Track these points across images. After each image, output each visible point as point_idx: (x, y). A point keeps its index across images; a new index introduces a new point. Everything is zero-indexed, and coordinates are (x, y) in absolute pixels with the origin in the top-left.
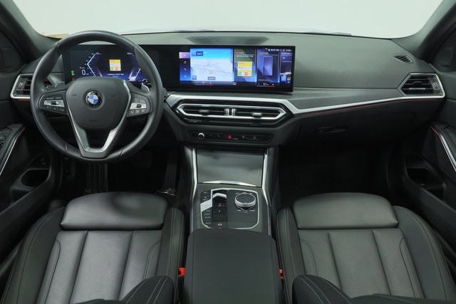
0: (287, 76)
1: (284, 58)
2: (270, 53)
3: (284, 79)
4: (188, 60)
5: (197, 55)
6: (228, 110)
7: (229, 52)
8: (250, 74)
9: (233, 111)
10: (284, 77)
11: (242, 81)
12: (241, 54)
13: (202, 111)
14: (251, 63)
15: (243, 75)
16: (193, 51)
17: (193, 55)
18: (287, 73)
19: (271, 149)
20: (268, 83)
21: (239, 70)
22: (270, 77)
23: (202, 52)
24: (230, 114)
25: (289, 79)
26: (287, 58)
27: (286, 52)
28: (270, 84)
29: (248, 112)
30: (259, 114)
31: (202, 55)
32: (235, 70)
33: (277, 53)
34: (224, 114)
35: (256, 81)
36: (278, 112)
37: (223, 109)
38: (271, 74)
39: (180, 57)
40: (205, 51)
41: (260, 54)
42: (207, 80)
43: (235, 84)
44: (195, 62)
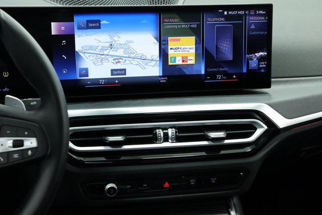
0: (260, 59)
1: (253, 27)
2: (228, 18)
3: (254, 64)
4: (71, 39)
5: (88, 27)
6: (160, 133)
7: (151, 18)
8: (192, 60)
9: (170, 132)
10: (254, 60)
11: (176, 73)
12: (175, 22)
13: (111, 139)
14: (192, 39)
15: (179, 62)
16: (79, 19)
17: (80, 28)
18: (258, 55)
19: (235, 200)
20: (224, 73)
21: (170, 52)
22: (228, 63)
23: (99, 21)
24: (166, 139)
25: (263, 65)
26: (259, 27)
27: (256, 15)
28: (229, 76)
29: (199, 132)
30: (221, 134)
31: (99, 27)
32: (164, 54)
33: (239, 17)
34: (154, 140)
35: (203, 72)
36: (252, 128)
37: (151, 130)
38: (231, 59)
39: (53, 33)
40: (104, 20)
41: (210, 21)
42: (109, 75)
43: (163, 80)
44: (83, 41)
